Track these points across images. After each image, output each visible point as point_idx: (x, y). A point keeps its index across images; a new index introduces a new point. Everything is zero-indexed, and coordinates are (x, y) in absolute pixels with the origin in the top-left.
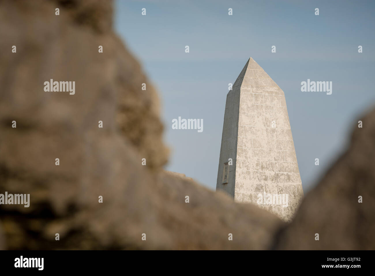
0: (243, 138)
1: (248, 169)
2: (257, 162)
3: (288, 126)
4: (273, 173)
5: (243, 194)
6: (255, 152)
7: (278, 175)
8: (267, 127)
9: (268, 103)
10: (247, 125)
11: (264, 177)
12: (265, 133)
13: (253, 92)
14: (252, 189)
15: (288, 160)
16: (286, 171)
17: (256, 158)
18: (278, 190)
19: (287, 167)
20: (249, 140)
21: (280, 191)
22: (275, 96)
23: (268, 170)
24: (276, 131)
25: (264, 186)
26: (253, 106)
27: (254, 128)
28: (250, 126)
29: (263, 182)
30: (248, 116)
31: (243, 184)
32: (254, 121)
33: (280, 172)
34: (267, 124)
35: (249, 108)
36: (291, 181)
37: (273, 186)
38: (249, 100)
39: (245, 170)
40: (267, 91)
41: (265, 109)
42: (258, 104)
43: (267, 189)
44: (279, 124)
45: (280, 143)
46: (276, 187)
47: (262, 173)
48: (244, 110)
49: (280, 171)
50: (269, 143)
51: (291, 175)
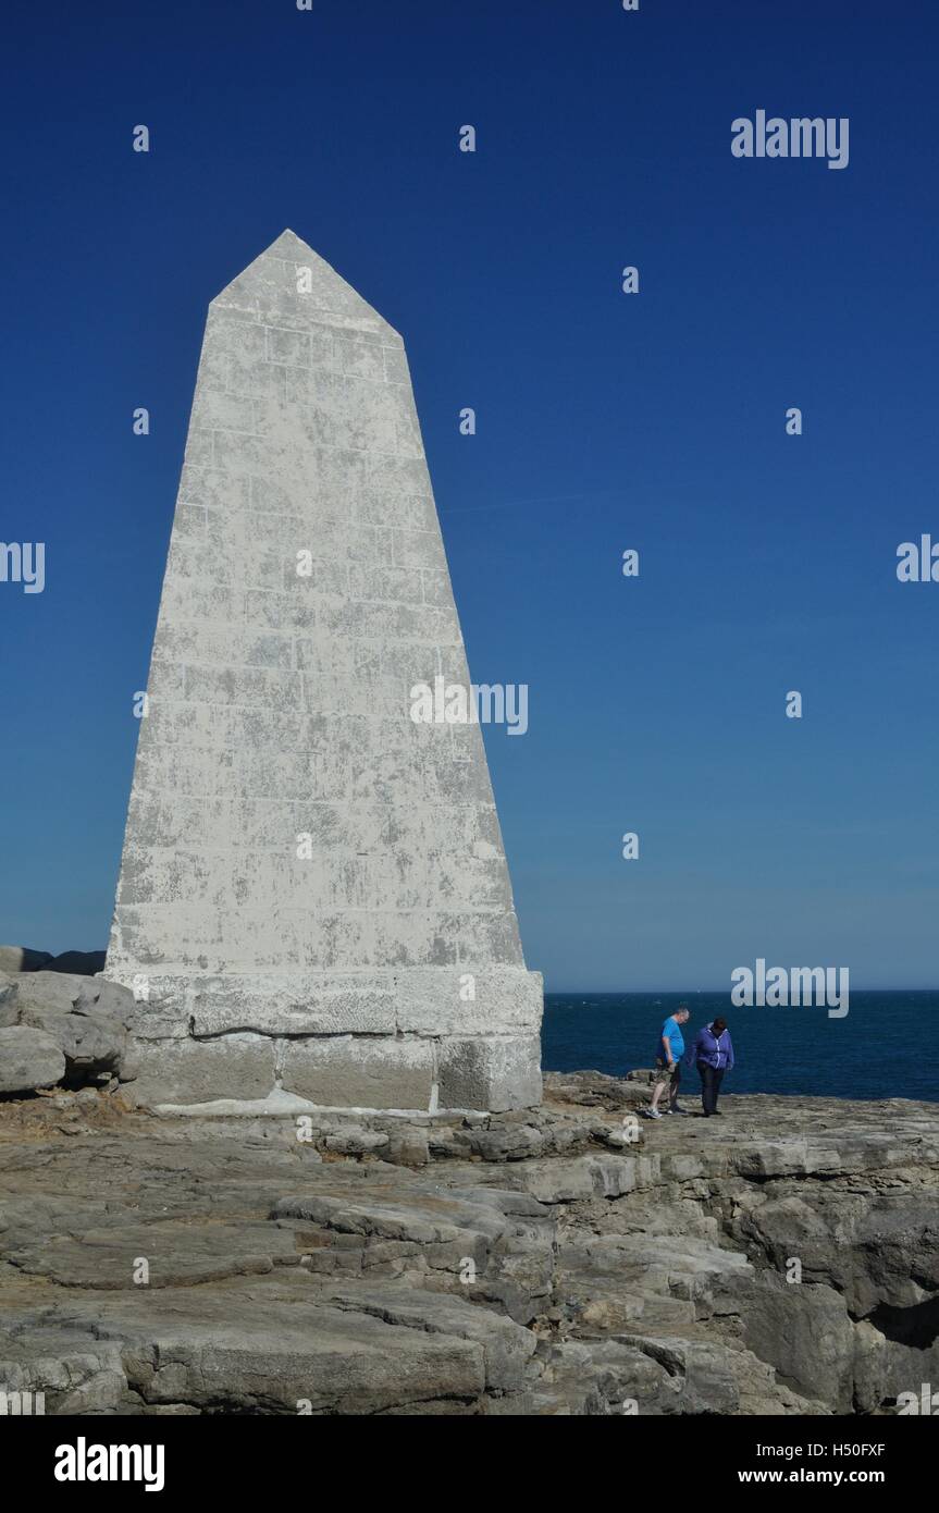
0: (207, 472)
1: (221, 582)
2: (264, 560)
3: (414, 448)
4: (337, 603)
5: (190, 670)
6: (261, 522)
7: (359, 609)
8: (323, 446)
9: (331, 364)
10: (230, 427)
11: (294, 613)
12: (311, 464)
13: (265, 320)
14: (238, 653)
15: (406, 560)
16: (395, 598)
17: (264, 546)
18: (356, 662)
19: (401, 585)
20: (232, 481)
21: (367, 666)
22: (365, 346)
23: (313, 591)
24: (363, 461)
25: (293, 645)
26: (262, 366)
27: (260, 440)
28: (244, 433)
29: (288, 632)
30: (235, 399)
31: (196, 634)
32: (263, 419)
33: (372, 601)
34: (321, 432)
35: (241, 371)
36: (415, 632)
37: (335, 646)
38: (247, 347)
39: (207, 583)
40: (331, 327)
41: (318, 384)
42: (285, 365)
43: (307, 657)
44: (374, 438)
45: (375, 502)
46: (348, 650)
47: (287, 598)
48: (218, 377)
49: (370, 597)
50: (327, 497)
51: (419, 614)
